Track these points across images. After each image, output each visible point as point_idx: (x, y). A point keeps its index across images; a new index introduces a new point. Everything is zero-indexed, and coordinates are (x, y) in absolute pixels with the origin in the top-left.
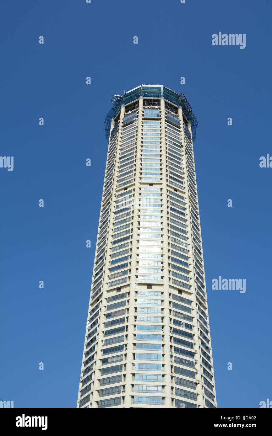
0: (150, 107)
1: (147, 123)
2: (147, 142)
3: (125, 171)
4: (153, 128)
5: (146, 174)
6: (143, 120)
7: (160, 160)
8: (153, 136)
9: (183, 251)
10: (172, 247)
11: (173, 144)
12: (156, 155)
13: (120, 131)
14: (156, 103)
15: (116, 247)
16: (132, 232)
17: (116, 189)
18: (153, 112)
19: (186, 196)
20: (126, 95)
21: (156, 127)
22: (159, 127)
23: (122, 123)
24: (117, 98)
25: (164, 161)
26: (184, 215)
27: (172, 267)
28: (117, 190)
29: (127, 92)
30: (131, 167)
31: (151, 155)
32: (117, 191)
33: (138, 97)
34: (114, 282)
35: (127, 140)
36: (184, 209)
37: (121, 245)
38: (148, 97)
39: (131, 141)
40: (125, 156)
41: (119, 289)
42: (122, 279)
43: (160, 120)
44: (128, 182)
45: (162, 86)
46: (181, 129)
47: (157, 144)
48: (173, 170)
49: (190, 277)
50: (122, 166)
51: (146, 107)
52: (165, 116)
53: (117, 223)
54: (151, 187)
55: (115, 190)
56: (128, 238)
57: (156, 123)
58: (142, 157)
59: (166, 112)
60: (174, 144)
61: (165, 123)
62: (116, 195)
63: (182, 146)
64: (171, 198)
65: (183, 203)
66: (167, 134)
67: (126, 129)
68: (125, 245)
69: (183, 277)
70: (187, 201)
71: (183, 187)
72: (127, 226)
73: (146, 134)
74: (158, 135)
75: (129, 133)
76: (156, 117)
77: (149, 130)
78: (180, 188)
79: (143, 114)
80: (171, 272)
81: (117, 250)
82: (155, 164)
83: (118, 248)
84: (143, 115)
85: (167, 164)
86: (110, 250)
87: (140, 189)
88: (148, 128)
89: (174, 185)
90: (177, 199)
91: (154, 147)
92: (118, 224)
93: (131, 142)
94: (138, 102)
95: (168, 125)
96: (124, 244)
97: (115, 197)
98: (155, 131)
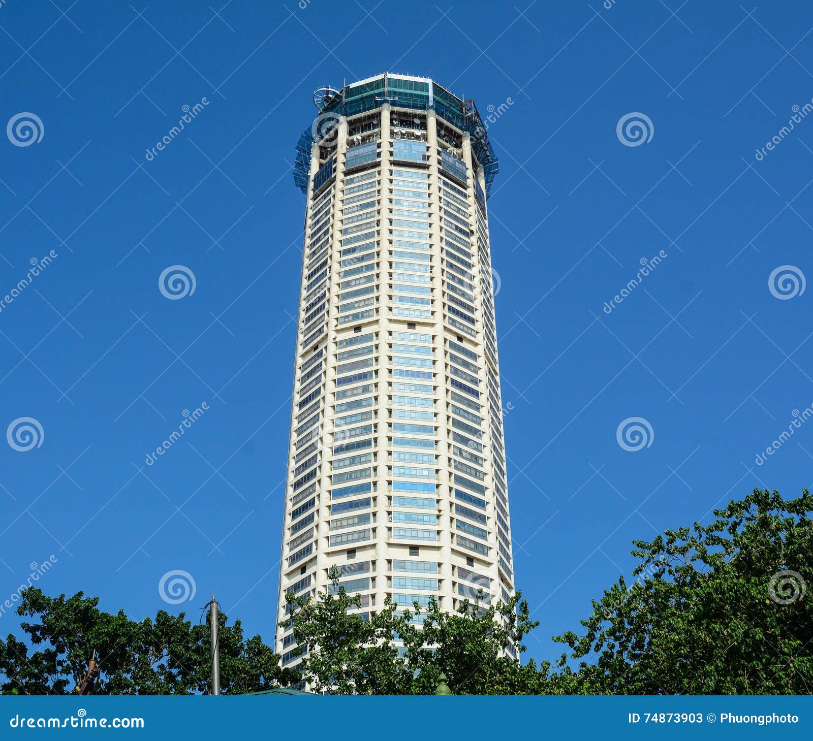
0: (404, 130)
1: (400, 174)
2: (401, 223)
3: (356, 285)
4: (414, 187)
5: (402, 299)
6: (391, 164)
7: (429, 269)
8: (414, 207)
9: (476, 474)
10: (456, 468)
11: (454, 227)
12: (422, 256)
13: (339, 185)
14: (417, 121)
15: (343, 460)
16: (375, 431)
17: (336, 326)
18: (413, 146)
19: (479, 350)
20: (350, 92)
21: (420, 185)
22: (426, 186)
23: (344, 163)
24: (328, 94)
25: (437, 272)
26: (476, 394)
27: (457, 510)
28: (338, 328)
29: (352, 86)
30: (369, 279)
31: (412, 255)
32: (337, 331)
33: (378, 104)
34: (341, 535)
35: (356, 209)
36: (476, 382)
37: (354, 458)
38: (402, 106)
39: (367, 214)
40: (353, 250)
41: (351, 552)
42: (359, 532)
43: (428, 168)
44: (363, 315)
45: (430, 81)
46: (469, 190)
47: (423, 228)
48: (455, 292)
49: (488, 530)
50: (347, 273)
51: (396, 130)
52: (438, 160)
53: (341, 405)
54: (412, 331)
55: (334, 329)
56: (367, 444)
57: (420, 176)
58: (394, 259)
59: (440, 149)
60: (457, 228)
61: (439, 178)
62: (337, 340)
63: (472, 232)
64: (453, 358)
65: (475, 369)
66: (442, 205)
67: (352, 181)
68: (363, 459)
69: (476, 532)
70: (481, 362)
71: (474, 330)
72: (364, 417)
73: (398, 202)
74: (423, 207)
75: (361, 193)
76: (420, 161)
77: (406, 194)
78: (468, 333)
79: (392, 149)
80: (454, 521)
81: (344, 466)
82: (420, 276)
83: (347, 462)
84: (391, 154)
85: (445, 278)
86: (329, 465)
87: (390, 333)
88: (403, 186)
89: (457, 328)
90: (463, 361)
91: (416, 235)
92: (344, 408)
93: (367, 218)
94: (378, 115)
95: (444, 183)
96: (360, 456)
97: (334, 344)
98: (419, 195)
